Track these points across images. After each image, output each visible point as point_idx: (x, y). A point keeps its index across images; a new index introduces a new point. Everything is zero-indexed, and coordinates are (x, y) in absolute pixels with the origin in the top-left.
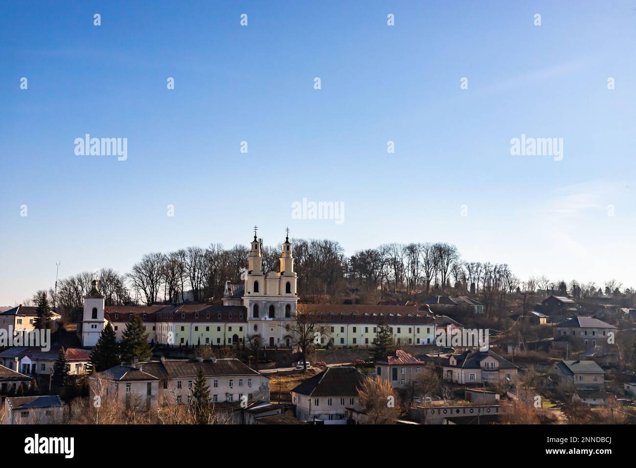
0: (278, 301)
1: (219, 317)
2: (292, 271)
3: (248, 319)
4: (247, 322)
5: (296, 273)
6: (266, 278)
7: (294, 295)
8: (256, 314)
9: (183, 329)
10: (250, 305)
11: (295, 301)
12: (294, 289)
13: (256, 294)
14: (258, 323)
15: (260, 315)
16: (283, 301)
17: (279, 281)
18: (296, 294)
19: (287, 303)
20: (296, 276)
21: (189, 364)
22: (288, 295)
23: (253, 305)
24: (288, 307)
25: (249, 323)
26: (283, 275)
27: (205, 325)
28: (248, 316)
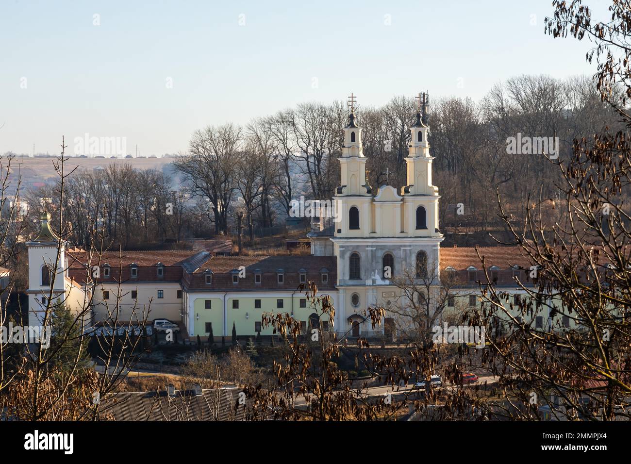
0: (401, 246)
1: (281, 280)
2: (430, 184)
3: (338, 284)
4: (337, 289)
5: (436, 188)
6: (373, 200)
7: (433, 234)
8: (355, 272)
9: (208, 305)
10: (342, 254)
11: (436, 246)
12: (434, 220)
13: (354, 233)
14: (359, 290)
15: (362, 274)
16: (410, 246)
17: (402, 205)
18: (437, 231)
19: (419, 249)
20: (437, 194)
21: (147, 401)
22: (421, 232)
23: (348, 255)
24: (422, 256)
25: (341, 291)
26: (409, 192)
27: (252, 296)
28: (339, 277)
